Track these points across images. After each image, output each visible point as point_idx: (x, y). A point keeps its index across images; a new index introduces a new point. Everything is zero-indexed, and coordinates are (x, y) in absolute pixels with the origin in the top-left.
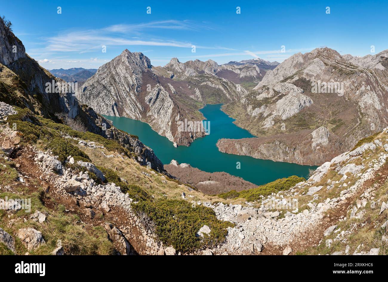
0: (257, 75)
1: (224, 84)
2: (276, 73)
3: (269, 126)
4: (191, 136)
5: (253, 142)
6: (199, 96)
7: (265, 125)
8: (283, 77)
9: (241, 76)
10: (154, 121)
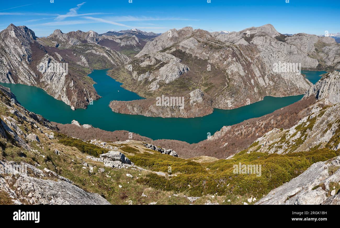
0: (137, 44)
1: (107, 52)
2: (155, 43)
3: (155, 89)
4: (86, 100)
5: (143, 103)
6: (85, 62)
7: (151, 88)
8: (162, 47)
9: (122, 45)
10: (48, 87)
